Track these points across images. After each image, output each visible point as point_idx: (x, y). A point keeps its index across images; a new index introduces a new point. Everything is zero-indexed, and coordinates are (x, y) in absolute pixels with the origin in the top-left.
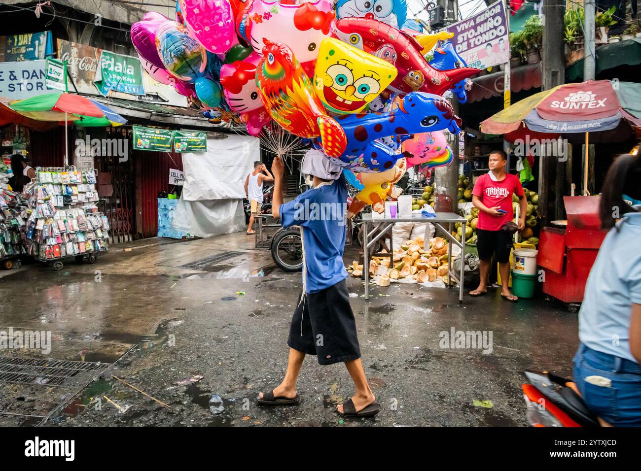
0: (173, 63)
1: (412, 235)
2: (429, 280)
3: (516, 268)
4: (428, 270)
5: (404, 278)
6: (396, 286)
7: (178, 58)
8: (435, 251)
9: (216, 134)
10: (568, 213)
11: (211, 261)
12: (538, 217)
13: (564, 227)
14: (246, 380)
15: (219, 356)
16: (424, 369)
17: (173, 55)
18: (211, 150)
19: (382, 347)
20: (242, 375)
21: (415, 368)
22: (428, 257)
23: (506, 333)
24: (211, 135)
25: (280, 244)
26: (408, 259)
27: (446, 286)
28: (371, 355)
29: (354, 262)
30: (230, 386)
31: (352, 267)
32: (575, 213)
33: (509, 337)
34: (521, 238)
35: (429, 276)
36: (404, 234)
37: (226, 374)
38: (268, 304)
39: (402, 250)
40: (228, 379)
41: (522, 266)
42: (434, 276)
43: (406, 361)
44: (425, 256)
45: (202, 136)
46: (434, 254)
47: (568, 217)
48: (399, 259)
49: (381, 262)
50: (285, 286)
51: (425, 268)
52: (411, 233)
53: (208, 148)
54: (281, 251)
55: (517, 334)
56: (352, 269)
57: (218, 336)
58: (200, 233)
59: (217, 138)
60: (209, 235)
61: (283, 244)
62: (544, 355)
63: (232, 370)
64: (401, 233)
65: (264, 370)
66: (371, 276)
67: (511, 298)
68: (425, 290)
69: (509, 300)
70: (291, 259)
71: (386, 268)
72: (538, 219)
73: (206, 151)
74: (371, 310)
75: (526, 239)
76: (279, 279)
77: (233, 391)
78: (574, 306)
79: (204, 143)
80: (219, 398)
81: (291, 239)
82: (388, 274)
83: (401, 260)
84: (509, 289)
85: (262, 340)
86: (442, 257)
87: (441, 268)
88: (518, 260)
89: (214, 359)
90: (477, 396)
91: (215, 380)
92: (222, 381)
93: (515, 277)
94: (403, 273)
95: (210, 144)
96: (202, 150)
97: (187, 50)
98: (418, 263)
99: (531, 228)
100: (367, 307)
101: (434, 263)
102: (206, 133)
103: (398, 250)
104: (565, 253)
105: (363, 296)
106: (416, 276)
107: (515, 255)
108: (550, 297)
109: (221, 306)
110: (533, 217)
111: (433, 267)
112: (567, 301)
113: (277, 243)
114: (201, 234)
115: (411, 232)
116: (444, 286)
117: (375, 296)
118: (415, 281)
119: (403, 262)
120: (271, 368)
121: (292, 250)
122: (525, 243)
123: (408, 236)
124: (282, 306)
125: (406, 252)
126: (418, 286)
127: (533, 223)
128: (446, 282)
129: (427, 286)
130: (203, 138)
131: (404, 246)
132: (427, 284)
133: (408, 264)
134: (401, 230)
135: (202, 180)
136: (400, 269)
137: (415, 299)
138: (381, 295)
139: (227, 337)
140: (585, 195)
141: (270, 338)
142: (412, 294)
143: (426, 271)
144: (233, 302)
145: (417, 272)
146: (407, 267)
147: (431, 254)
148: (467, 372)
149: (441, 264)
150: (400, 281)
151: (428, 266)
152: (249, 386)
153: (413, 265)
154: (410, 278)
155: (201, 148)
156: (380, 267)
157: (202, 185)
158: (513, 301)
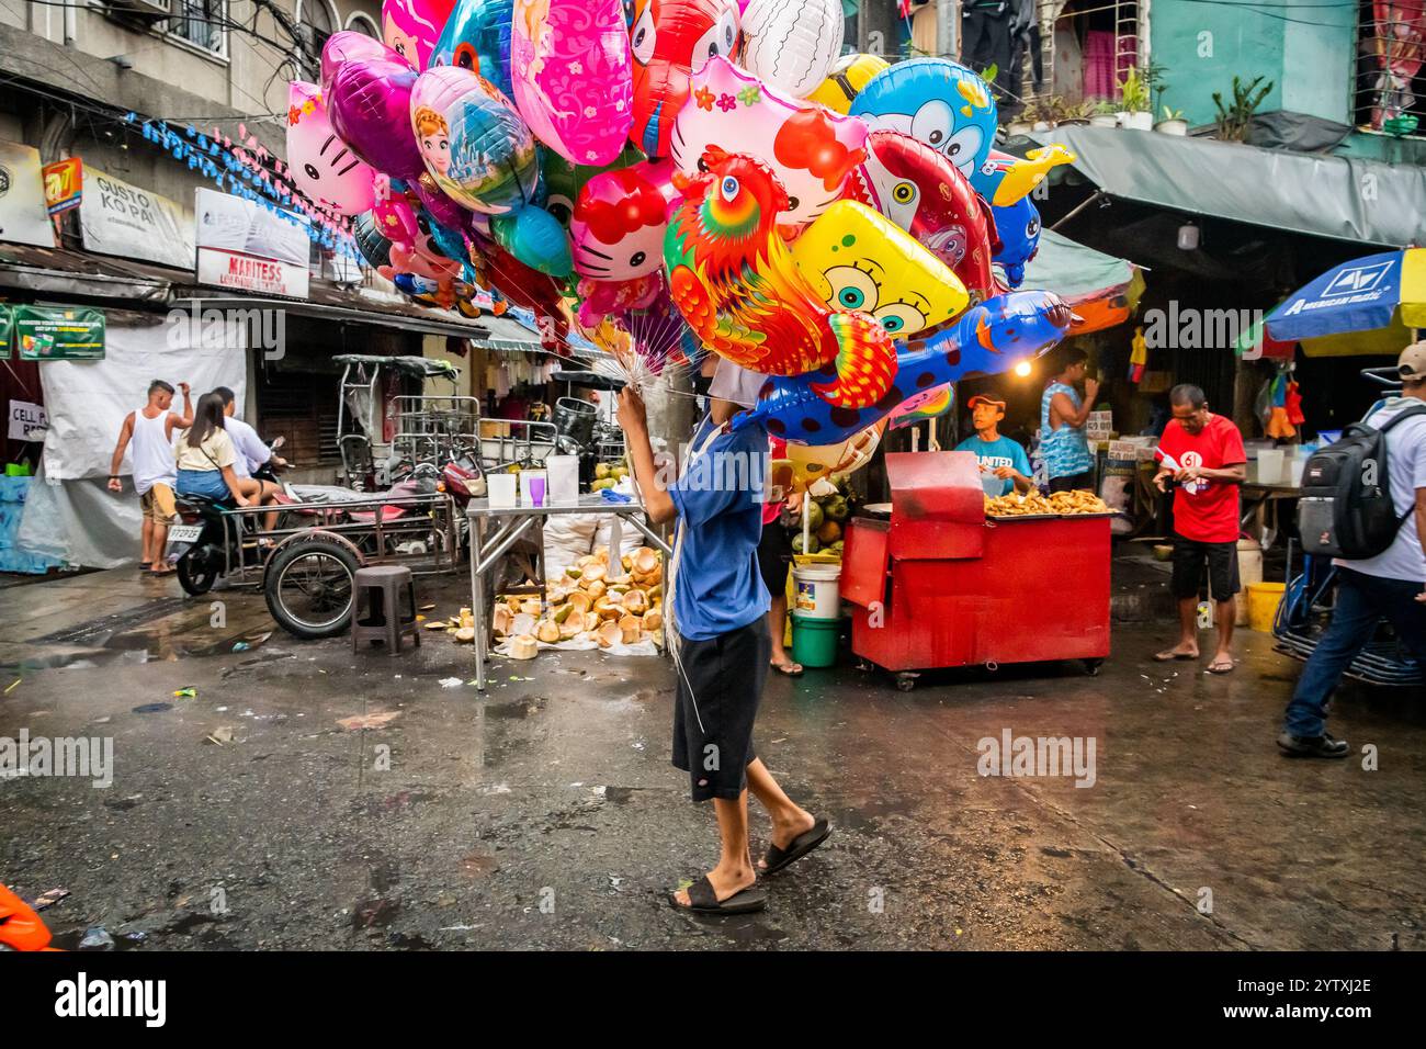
0: (484, 175)
1: (596, 545)
2: (624, 642)
3: (799, 605)
4: (622, 620)
5: (571, 638)
6: (551, 657)
7: (499, 166)
8: (638, 577)
9: (130, 315)
10: (892, 488)
11: (118, 623)
12: (850, 500)
13: (886, 516)
14: (176, 889)
15: (113, 842)
16: (587, 828)
17: (487, 158)
18: (119, 355)
19: (503, 788)
20: (166, 879)
21: (567, 826)
22: (623, 592)
23: (768, 741)
24: (118, 318)
25: (286, 576)
26: (580, 598)
27: (660, 652)
28: (472, 808)
29: (462, 610)
30: (134, 906)
31: (458, 620)
32: (907, 486)
33: (772, 747)
34: (817, 543)
35: (624, 632)
36: (577, 543)
37: (128, 880)
38: (249, 713)
39: (569, 578)
40: (129, 892)
41: (811, 601)
42: (633, 631)
43: (550, 814)
44: (616, 590)
45: (93, 320)
46: (638, 583)
47: (893, 495)
48: (560, 597)
49: (523, 606)
50: (295, 672)
51: (617, 616)
52: (593, 540)
53: (107, 348)
54: (288, 592)
55: (789, 740)
56: (457, 625)
57: (116, 796)
58: (96, 558)
59: (133, 325)
60: (120, 562)
61: (294, 575)
62: (836, 779)
63: (143, 869)
64: (570, 541)
65: (220, 861)
66: (498, 639)
67: (789, 667)
68: (612, 661)
69: (784, 673)
70: (314, 610)
71: (531, 620)
72: (849, 503)
73: (103, 357)
74: (490, 712)
75: (828, 545)
76: (283, 656)
77: (140, 917)
78: (909, 679)
79: (99, 335)
80: (104, 934)
81: (312, 563)
82: (535, 632)
83: (565, 600)
84: (786, 649)
85: (225, 795)
86: (653, 589)
87: (649, 613)
88: (801, 587)
89: (100, 849)
90: (687, 873)
91: (97, 896)
92: (115, 896)
93: (797, 624)
94: (567, 630)
95: (113, 339)
96: (95, 354)
97: (518, 147)
98: (603, 606)
99: (836, 520)
100: (480, 706)
101: (635, 605)
102: (105, 313)
103: (559, 579)
104: (890, 569)
105: (474, 683)
106: (595, 634)
107: (796, 579)
108: (868, 662)
109: (132, 726)
110: (841, 499)
111: (635, 613)
112: (895, 669)
113: (278, 574)
114: (96, 560)
115: (594, 538)
116: (653, 652)
117: (499, 683)
118: (593, 645)
119: (570, 604)
120: (238, 857)
121: (315, 589)
122: (824, 553)
123: (586, 546)
124: (282, 716)
125: (576, 582)
126: (598, 653)
127: (839, 511)
128: (659, 642)
129: (619, 653)
130: (97, 324)
131: (572, 569)
132: (618, 648)
133: (580, 609)
134: (571, 535)
135: (96, 429)
136: (562, 620)
137: (589, 682)
138: (514, 678)
139: (138, 796)
140: (932, 449)
141: (245, 790)
142: (584, 673)
143: (617, 621)
144: (162, 715)
145: (598, 626)
146: (578, 615)
147: (630, 584)
148: (675, 826)
149: (652, 605)
150: (560, 646)
151: (621, 609)
152: (182, 901)
153: (591, 609)
154: (582, 637)
155: (92, 349)
156: (519, 619)
157: (95, 441)
158: (794, 676)
